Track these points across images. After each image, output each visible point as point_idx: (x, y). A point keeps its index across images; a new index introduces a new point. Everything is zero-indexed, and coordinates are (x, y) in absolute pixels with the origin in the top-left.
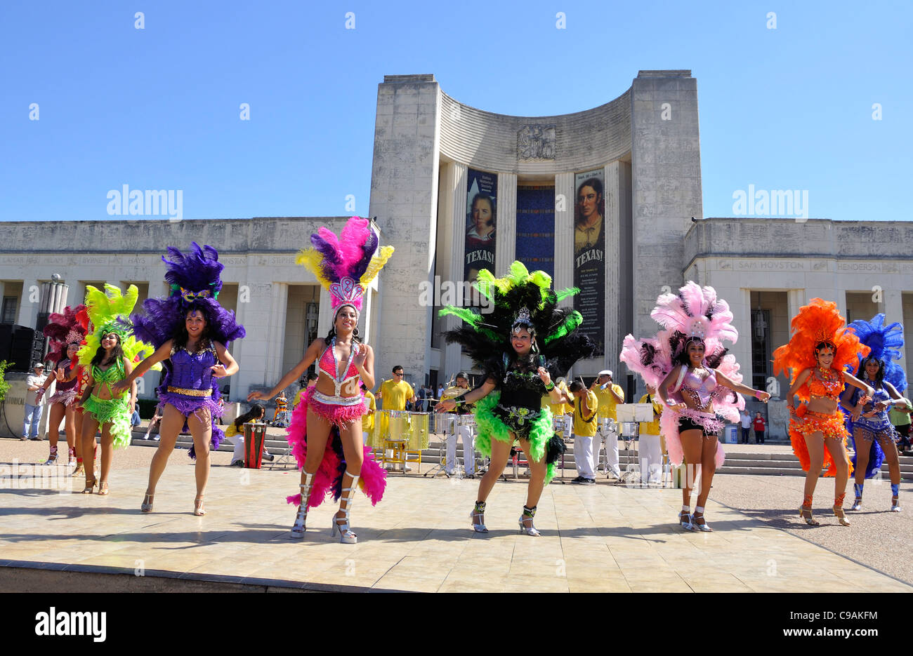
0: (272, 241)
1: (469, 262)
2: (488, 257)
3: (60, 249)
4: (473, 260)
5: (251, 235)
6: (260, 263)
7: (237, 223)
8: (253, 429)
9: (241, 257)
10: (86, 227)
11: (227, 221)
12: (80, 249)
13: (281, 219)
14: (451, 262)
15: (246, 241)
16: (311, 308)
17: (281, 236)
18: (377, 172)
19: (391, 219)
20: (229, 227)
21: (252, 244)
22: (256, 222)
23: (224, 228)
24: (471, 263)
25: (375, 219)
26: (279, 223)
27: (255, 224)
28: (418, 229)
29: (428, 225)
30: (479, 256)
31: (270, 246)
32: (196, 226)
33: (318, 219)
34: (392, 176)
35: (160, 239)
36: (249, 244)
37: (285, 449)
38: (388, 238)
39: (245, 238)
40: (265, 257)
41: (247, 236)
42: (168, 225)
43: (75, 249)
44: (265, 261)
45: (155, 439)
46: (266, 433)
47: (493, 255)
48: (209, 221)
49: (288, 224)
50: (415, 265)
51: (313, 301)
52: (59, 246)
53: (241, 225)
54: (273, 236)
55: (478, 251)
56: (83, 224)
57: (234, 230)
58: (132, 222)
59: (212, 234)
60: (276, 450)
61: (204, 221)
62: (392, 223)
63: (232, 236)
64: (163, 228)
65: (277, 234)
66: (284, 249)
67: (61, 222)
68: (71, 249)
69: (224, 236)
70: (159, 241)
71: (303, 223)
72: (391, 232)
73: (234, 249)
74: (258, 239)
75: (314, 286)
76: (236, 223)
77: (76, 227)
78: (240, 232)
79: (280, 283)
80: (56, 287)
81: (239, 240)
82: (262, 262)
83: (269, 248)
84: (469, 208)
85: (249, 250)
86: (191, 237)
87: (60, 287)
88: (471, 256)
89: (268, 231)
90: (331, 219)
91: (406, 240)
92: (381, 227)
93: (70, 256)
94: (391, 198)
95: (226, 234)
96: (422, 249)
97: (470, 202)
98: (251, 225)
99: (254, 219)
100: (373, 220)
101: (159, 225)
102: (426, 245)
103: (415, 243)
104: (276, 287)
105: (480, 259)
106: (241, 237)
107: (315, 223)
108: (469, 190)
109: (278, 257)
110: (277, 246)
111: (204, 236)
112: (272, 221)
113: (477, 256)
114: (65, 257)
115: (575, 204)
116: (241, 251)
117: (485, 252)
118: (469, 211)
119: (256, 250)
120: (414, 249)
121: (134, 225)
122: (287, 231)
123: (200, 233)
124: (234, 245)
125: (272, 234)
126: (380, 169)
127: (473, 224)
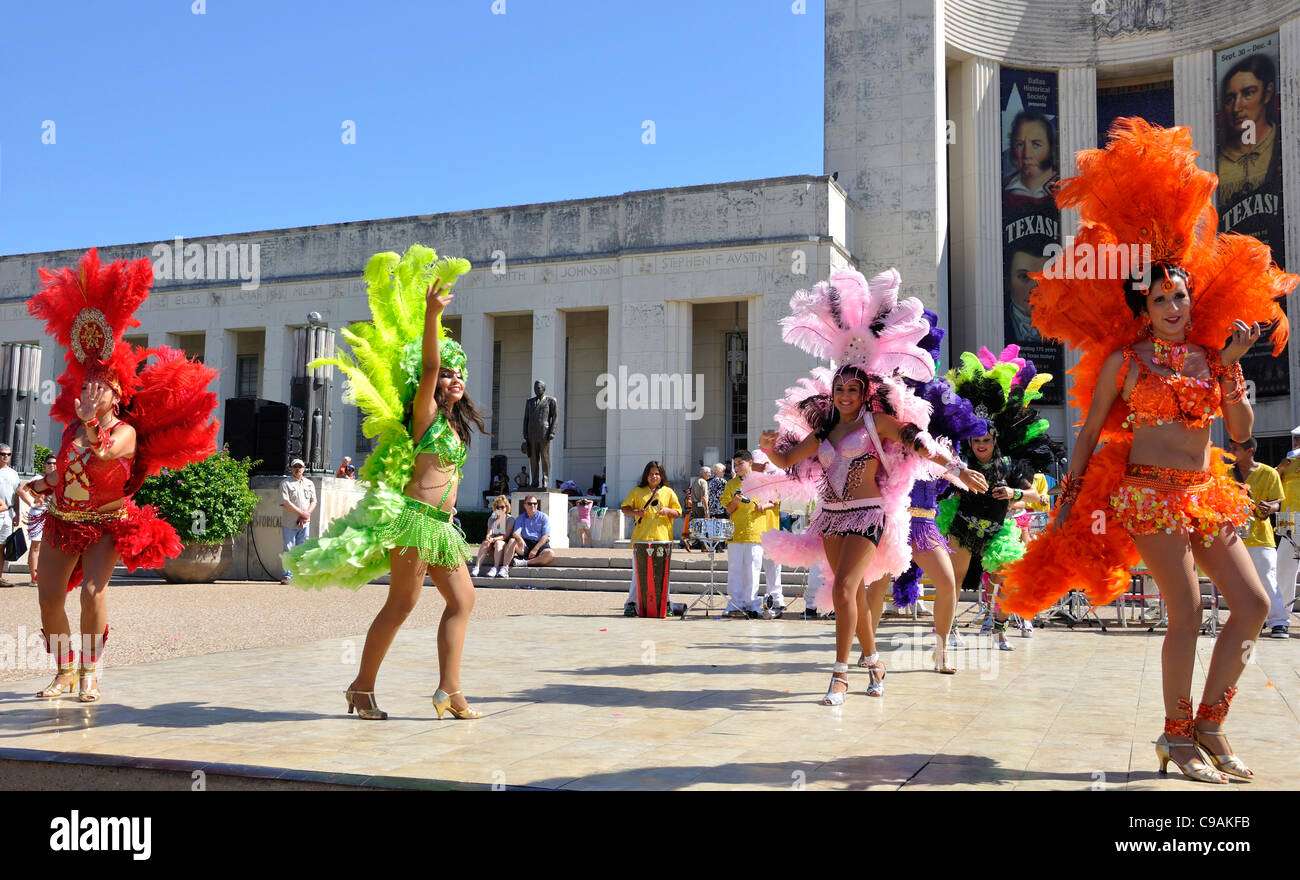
0: (659, 230)
1: (1011, 239)
2: (1046, 228)
3: (317, 272)
4: (1019, 236)
5: (622, 222)
6: (642, 270)
7: (598, 205)
8: (650, 551)
9: (610, 263)
10: (354, 232)
11: (580, 202)
12: (348, 270)
13: (672, 191)
14: (978, 241)
15: (616, 234)
16: (734, 340)
17: (674, 220)
18: (833, 91)
19: (863, 173)
20: (585, 212)
21: (625, 240)
22: (630, 199)
23: (577, 214)
24: (1016, 241)
25: (836, 176)
26: (669, 198)
27: (628, 204)
28: (915, 189)
29: (932, 178)
30: (1030, 227)
31: (656, 240)
32: (530, 214)
33: (735, 185)
34: (861, 95)
35: (472, 242)
36: (621, 238)
37: (705, 584)
38: (861, 209)
39: (613, 230)
40: (650, 258)
41: (615, 225)
42: (485, 218)
43: (339, 270)
44: (650, 265)
45: (490, 574)
46: (672, 559)
47: (1055, 224)
48: (552, 205)
49: (684, 200)
50: (912, 253)
51: (737, 329)
52: (315, 267)
53: (604, 208)
54: (659, 222)
55: (1027, 219)
56: (349, 227)
57: (594, 216)
58: (426, 218)
59: (558, 227)
60: (690, 587)
61: (544, 207)
62: (865, 179)
63: (592, 228)
64: (476, 224)
65: (667, 217)
66: (681, 242)
67: (314, 228)
68: (332, 271)
69: (579, 229)
70: (472, 246)
71: (709, 194)
72: (866, 197)
73: (596, 249)
74: (636, 229)
75: (737, 303)
76: (596, 205)
77: (338, 234)
78: (604, 219)
79: (679, 302)
80: (316, 334)
81: (604, 233)
82: (646, 268)
83: (655, 244)
84: (1007, 141)
85: (621, 248)
86: (523, 235)
87: (322, 334)
88: (1015, 229)
89: (652, 213)
90: (756, 184)
91: (892, 210)
92: (848, 190)
93: (334, 282)
94: (861, 137)
95: (581, 226)
96: (924, 222)
97: (1008, 129)
98: (622, 205)
99: (627, 195)
100: (832, 178)
101: (470, 219)
102: (930, 214)
103: (910, 213)
104: (672, 308)
105: (1032, 232)
106: (606, 227)
107: (731, 194)
108: (1004, 106)
109: (671, 257)
110: (669, 238)
111: (545, 232)
112: (657, 196)
113: (1026, 227)
114: (325, 285)
115: (1216, 111)
116: (611, 253)
117: (1040, 218)
118: (1006, 147)
119: (632, 248)
120: (909, 224)
121: (430, 223)
122: (683, 211)
123: (538, 228)
124: (595, 244)
125: (658, 220)
126: (839, 85)
127: (1014, 170)
